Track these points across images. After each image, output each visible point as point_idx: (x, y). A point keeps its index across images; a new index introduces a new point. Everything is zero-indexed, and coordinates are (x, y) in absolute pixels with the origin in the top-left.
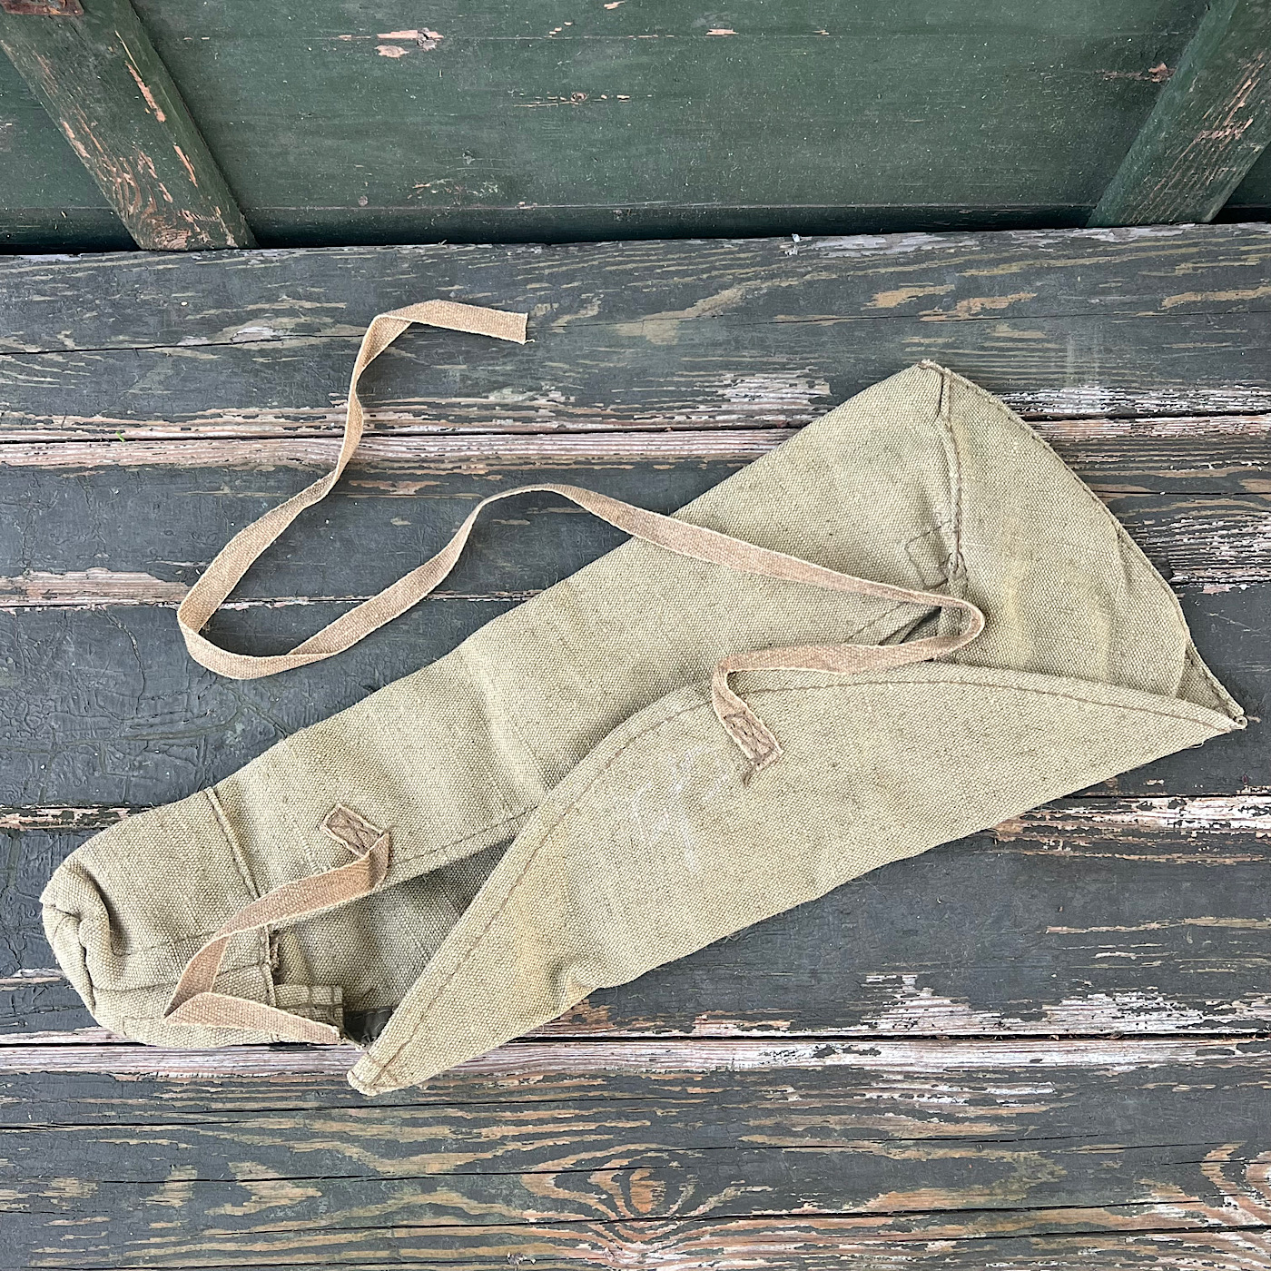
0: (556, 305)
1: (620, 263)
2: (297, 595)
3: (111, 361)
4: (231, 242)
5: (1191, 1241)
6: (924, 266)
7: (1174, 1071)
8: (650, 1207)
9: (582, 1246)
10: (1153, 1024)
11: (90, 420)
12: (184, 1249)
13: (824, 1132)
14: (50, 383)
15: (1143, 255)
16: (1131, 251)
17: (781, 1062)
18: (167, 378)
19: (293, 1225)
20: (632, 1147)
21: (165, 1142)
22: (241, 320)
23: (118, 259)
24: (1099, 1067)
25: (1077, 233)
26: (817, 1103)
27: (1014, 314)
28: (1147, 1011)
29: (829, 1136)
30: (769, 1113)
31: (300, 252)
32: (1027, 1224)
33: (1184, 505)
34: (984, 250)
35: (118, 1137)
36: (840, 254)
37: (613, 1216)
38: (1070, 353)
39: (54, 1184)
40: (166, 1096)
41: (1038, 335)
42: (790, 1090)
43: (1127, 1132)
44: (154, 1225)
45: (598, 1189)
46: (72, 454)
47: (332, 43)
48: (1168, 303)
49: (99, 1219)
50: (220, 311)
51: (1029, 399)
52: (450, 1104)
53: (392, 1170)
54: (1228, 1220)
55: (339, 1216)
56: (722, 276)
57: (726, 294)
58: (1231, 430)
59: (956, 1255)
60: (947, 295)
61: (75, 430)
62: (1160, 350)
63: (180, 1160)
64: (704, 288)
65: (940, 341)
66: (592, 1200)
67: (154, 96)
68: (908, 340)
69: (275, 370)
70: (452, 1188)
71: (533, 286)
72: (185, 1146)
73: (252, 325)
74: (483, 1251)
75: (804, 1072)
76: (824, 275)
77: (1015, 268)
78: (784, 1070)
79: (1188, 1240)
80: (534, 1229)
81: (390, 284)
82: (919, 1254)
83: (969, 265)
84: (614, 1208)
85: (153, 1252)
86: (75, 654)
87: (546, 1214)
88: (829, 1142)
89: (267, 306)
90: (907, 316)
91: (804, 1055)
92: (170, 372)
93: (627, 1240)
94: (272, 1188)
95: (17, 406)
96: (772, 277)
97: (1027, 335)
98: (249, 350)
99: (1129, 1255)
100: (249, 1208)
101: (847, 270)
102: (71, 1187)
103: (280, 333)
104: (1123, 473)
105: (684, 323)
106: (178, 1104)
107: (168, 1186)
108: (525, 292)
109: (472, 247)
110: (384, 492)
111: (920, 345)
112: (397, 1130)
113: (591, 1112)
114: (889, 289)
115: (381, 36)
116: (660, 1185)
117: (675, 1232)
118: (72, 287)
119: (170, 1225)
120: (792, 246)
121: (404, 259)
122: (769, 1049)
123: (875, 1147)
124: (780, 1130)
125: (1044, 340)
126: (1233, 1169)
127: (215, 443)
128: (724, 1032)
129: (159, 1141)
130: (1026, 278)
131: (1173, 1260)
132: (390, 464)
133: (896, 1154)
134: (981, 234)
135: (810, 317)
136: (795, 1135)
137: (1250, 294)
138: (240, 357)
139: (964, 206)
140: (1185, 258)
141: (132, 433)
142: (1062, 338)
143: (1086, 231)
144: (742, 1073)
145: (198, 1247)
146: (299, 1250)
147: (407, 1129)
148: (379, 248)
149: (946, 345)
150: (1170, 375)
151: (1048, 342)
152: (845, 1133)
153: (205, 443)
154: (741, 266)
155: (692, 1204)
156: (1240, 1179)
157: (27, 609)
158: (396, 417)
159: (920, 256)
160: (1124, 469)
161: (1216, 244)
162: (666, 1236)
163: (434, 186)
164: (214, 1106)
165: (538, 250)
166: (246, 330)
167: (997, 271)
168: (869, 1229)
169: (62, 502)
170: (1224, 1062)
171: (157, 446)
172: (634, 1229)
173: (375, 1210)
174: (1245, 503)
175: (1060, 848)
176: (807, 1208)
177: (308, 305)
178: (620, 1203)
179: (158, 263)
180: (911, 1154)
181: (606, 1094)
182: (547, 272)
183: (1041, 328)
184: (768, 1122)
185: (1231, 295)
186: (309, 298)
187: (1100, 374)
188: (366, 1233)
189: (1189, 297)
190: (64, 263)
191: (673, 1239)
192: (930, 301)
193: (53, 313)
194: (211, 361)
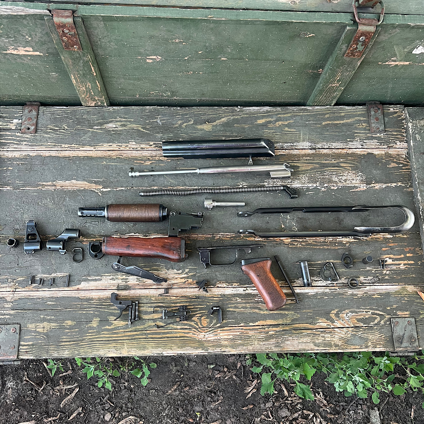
0: (183, 121)
1: (198, 112)
2: (122, 187)
3: (76, 132)
4: (105, 105)
5: (328, 330)
6: (268, 114)
7: (325, 294)
8: (206, 325)
9: (190, 334)
10: (319, 283)
11: (71, 146)
12: (97, 336)
13: (246, 308)
14: (61, 137)
15: (318, 113)
16: (315, 112)
17: (235, 293)
19: (123, 330)
20: (202, 312)
21: (92, 312)
22: (107, 123)
23: (78, 108)
24: (308, 293)
25: (303, 107)
26: (244, 301)
27: (289, 126)
28: (318, 281)
29: (247, 309)
30: (233, 304)
31: (122, 107)
32: (292, 327)
33: (327, 169)
34: (282, 111)
35: (80, 311)
36: (249, 111)
37: (197, 327)
38: (301, 135)
39: (65, 322)
40: (92, 302)
41: (295, 130)
42: (238, 298)
43: (313, 307)
44: (89, 331)
45: (194, 321)
46: (67, 154)
47: (136, 58)
48: (323, 123)
49: (76, 330)
50: (102, 121)
51: (292, 145)
52: (159, 303)
53: (146, 317)
54: (336, 326)
55: (133, 328)
56: (222, 115)
57: (223, 119)
58: (337, 152)
59: (275, 335)
60: (274, 121)
61: (68, 148)
62: (322, 134)
63: (96, 316)
64: (218, 118)
65: (272, 131)
66: (192, 323)
67: (94, 69)
68: (265, 131)
69: (116, 135)
70: (160, 321)
71: (178, 116)
72: (97, 313)
73: (111, 124)
74: (168, 335)
75: (241, 295)
76: (246, 116)
77: (289, 115)
78: (237, 294)
79: (327, 330)
80: (179, 330)
81: (144, 115)
82: (267, 334)
83: (279, 114)
84: (198, 325)
85: (90, 337)
86: (68, 200)
87: (182, 327)
88: (247, 310)
89: (114, 120)
90: (265, 125)
91: (241, 291)
92: (91, 135)
93: (201, 332)
94: (118, 322)
95: (53, 142)
96: (234, 116)
97: (292, 130)
98: (110, 130)
99: (314, 334)
100: (112, 327)
101: (251, 115)
102: (69, 323)
103: (117, 126)
104: (313, 162)
105: (213, 126)
106: (95, 304)
107: (92, 322)
108: (176, 118)
109: (163, 107)
110: (142, 163)
111: (267, 132)
112: (147, 309)
113: (192, 304)
114: (261, 119)
115: (147, 57)
116: (208, 320)
117: (211, 330)
118: (67, 114)
119: (93, 331)
120: (238, 109)
121: (147, 109)
122: (233, 289)
123: (257, 311)
124: (236, 307)
125: (295, 132)
126: (337, 315)
127: (102, 151)
128: (223, 286)
129: (90, 312)
130: (291, 117)
131: (323, 335)
132: (144, 157)
133: (262, 312)
134: (281, 107)
135: (242, 125)
136: (239, 308)
137: (342, 122)
138: (108, 131)
139: (278, 101)
140: (327, 114)
141: (81, 149)
142: (299, 131)
143: (305, 107)
144: (227, 295)
145: (100, 336)
146: (124, 336)
147: (149, 308)
148: (141, 107)
149: (273, 132)
150: (324, 140)
151: (297, 132)
152: (250, 308)
153: (100, 151)
154: (226, 113)
155: (216, 324)
156: (338, 317)
157: (56, 190)
158: (145, 146)
159: (268, 112)
160: (314, 161)
161: (334, 110)
162: (210, 331)
163: (154, 93)
164: (104, 304)
165: (179, 108)
166: (109, 125)
167: (285, 116)
168: (256, 329)
169: (65, 165)
170: (335, 292)
171: (88, 152)
172: (202, 330)
173: (142, 327)
174: (341, 169)
175: (299, 245)
176: (242, 325)
177: (124, 120)
178: (199, 324)
179: (88, 109)
180: (265, 312)
181: (196, 300)
182: (181, 113)
183: (295, 129)
184: (233, 306)
185: (338, 122)
186: (124, 118)
187: (308, 139)
188: (140, 332)
189: (328, 122)
190: (65, 108)
191: (211, 332)
192: (270, 122)
193: (62, 120)
194: (101, 132)
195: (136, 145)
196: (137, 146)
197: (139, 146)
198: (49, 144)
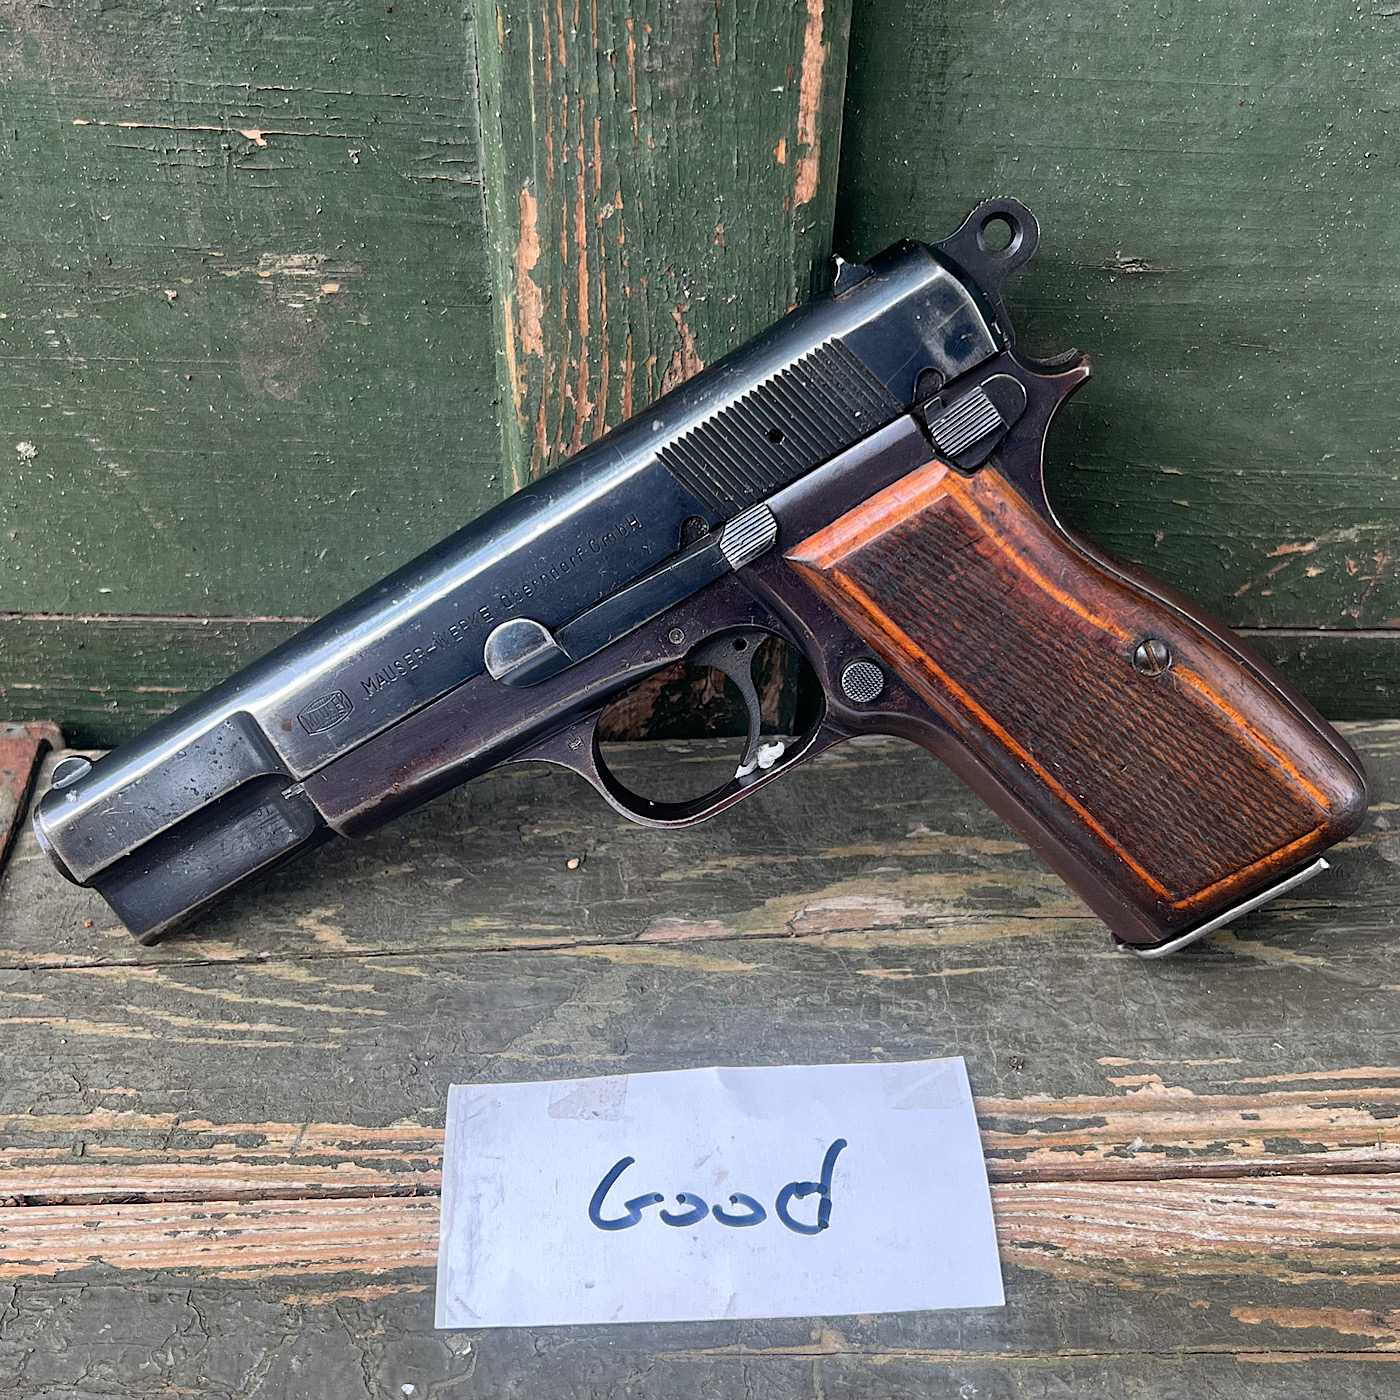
3: (448, 979)
11: (382, 1134)
14: (265, 1036)
18: (615, 1019)
22: (811, 880)
61: (334, 1162)
69: (927, 999)
73: (845, 893)
89: (880, 849)
92: (623, 1006)
95: (158, 1096)
98: (845, 952)
103: (926, 910)
132: (1349, 1258)
158: (1320, 1118)
166: (831, 904)
194: (740, 979)
195: (1199, 1109)
196: (1208, 1122)
197: (1234, 1119)
198: (100, 1118)
